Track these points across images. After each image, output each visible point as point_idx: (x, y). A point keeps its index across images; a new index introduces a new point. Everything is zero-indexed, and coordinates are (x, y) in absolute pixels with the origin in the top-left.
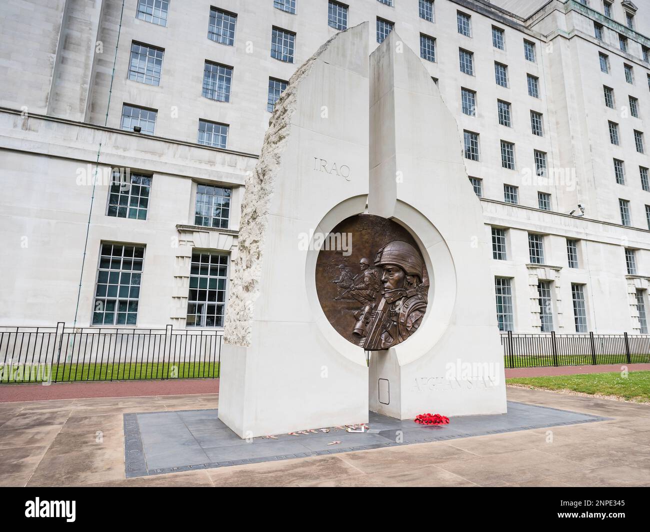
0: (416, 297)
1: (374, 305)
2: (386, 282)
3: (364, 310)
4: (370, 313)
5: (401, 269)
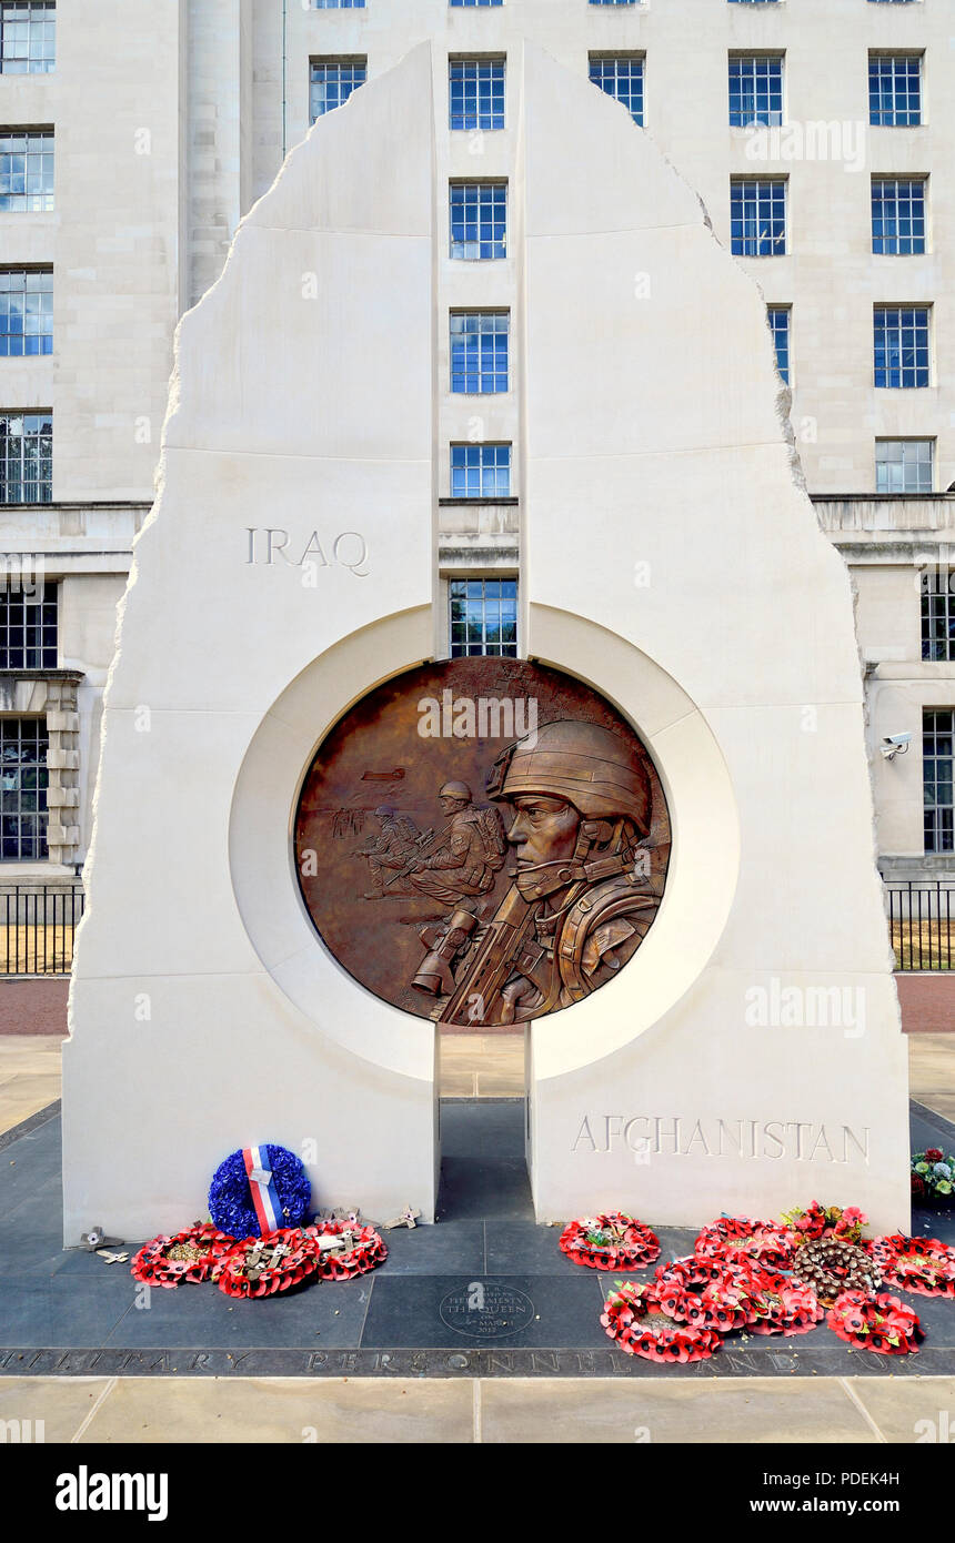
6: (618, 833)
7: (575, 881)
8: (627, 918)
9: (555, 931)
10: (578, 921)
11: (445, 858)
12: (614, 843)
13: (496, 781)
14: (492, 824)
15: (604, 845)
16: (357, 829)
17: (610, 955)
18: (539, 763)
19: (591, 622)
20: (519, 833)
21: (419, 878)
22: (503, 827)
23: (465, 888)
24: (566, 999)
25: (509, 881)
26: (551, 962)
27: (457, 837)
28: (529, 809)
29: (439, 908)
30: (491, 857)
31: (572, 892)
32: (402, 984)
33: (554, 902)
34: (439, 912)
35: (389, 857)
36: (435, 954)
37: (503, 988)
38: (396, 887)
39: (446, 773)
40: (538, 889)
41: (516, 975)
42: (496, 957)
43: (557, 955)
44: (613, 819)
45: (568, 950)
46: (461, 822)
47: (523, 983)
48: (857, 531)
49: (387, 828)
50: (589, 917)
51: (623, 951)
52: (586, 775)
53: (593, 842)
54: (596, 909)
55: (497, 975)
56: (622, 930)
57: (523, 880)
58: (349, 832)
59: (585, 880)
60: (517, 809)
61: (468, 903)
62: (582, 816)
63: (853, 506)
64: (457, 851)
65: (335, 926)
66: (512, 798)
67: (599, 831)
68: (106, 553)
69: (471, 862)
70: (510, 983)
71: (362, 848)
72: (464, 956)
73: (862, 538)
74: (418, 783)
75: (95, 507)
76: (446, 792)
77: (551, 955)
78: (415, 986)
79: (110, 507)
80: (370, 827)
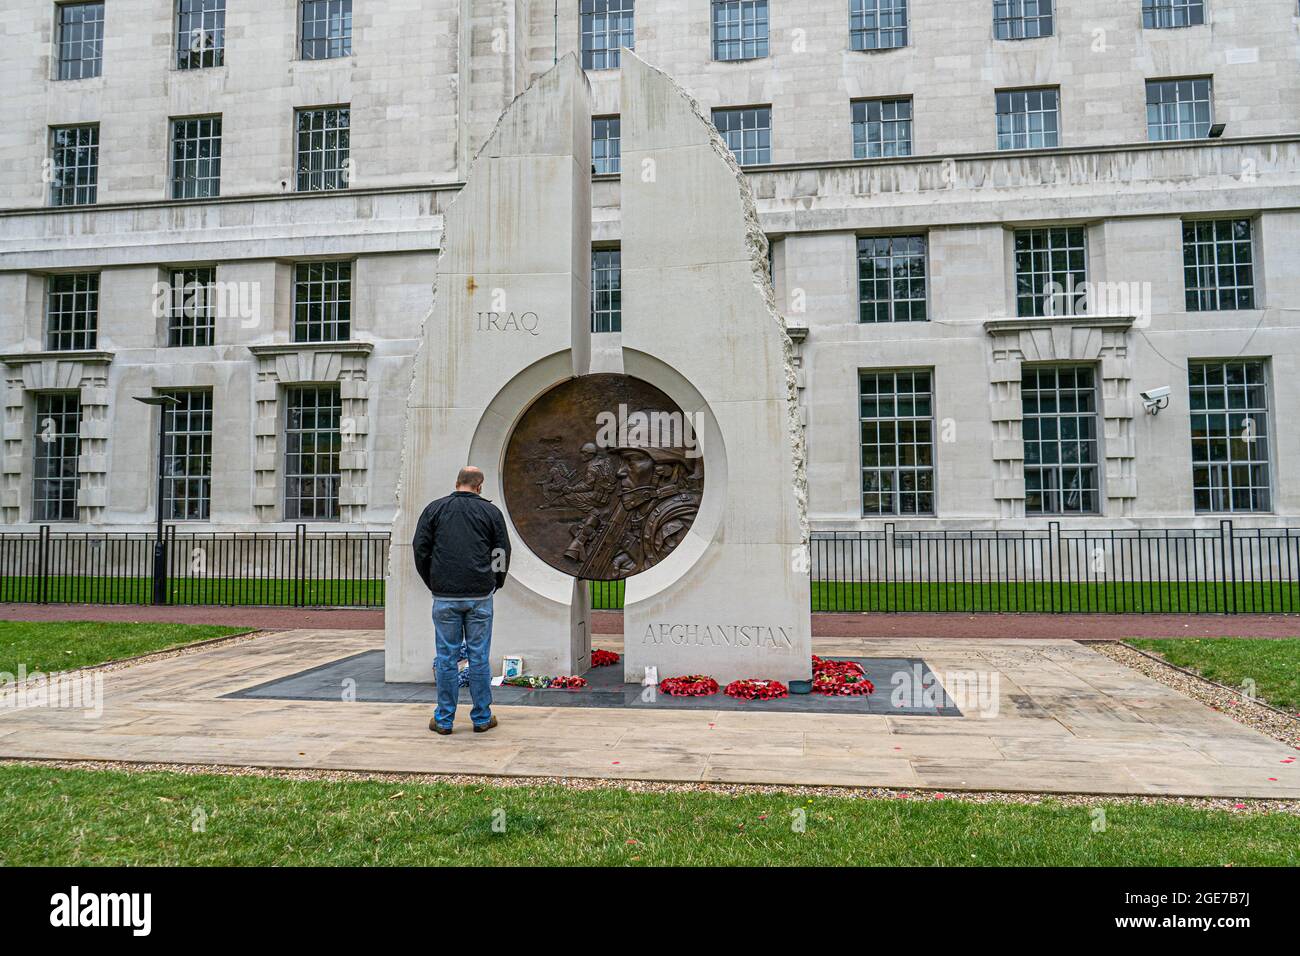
6: (675, 472)
7: (652, 499)
8: (681, 519)
11: (583, 485)
12: (673, 477)
15: (668, 479)
19: (660, 361)
31: (650, 505)
34: (579, 516)
36: (577, 539)
41: (621, 551)
45: (647, 536)
50: (659, 518)
54: (663, 514)
56: (677, 525)
57: (626, 498)
60: (622, 458)
62: (655, 463)
69: (597, 488)
78: (566, 557)
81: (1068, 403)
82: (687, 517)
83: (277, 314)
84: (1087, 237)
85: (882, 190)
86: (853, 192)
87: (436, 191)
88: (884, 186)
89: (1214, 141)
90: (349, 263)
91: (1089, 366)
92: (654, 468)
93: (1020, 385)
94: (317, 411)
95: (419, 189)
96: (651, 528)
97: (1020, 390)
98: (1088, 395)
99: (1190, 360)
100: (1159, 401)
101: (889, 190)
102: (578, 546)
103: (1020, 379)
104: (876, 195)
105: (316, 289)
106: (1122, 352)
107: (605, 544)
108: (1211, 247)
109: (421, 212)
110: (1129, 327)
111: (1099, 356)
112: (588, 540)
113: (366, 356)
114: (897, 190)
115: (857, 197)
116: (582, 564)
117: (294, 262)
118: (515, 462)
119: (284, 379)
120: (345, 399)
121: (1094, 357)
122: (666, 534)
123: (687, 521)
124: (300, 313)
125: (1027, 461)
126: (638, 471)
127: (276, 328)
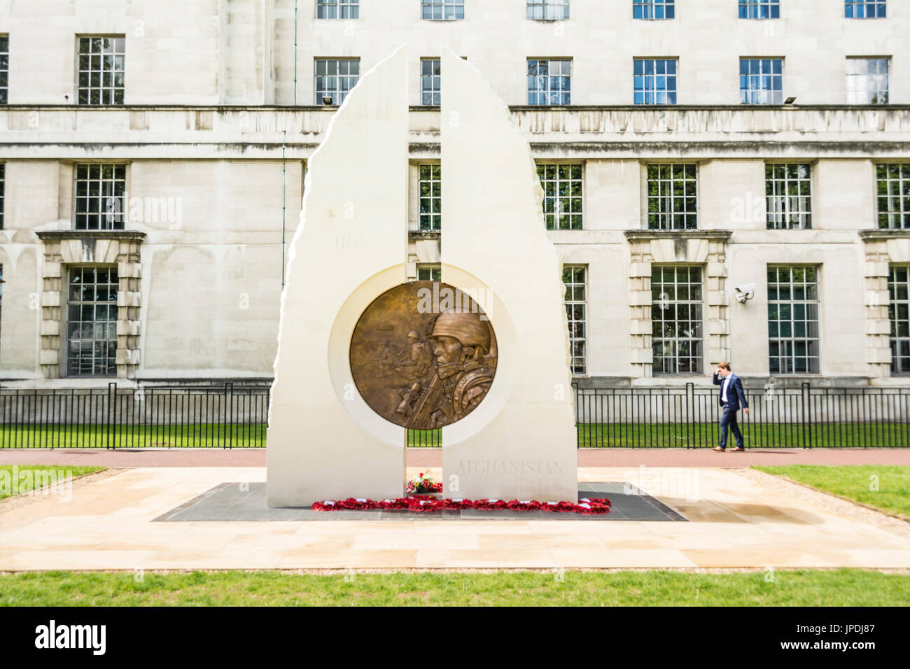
0: (478, 371)
1: (424, 381)
2: (440, 356)
3: (410, 388)
4: (420, 391)
5: (455, 340)
7: (460, 371)
8: (480, 386)
9: (452, 392)
10: (461, 386)
11: (409, 362)
13: (430, 331)
14: (427, 348)
16: (374, 350)
17: (472, 400)
18: (446, 324)
20: (438, 352)
21: (399, 370)
22: (432, 349)
23: (417, 374)
24: (455, 419)
25: (434, 371)
26: (450, 403)
27: (414, 353)
28: (443, 342)
29: (406, 382)
30: (427, 362)
31: (459, 376)
32: (391, 412)
33: (452, 380)
35: (387, 361)
36: (405, 400)
37: (431, 414)
38: (390, 373)
39: (409, 327)
40: (445, 374)
42: (428, 402)
43: (453, 401)
44: (474, 347)
45: (457, 398)
46: (416, 348)
47: (439, 412)
48: (719, 132)
49: (387, 349)
51: (478, 399)
52: (464, 329)
53: (467, 356)
54: (468, 382)
55: (429, 409)
56: (478, 390)
57: (441, 371)
58: (371, 352)
59: (463, 371)
61: (418, 380)
62: (462, 346)
63: (715, 114)
64: (414, 359)
65: (365, 389)
66: (436, 338)
67: (469, 351)
68: (164, 144)
69: (419, 363)
70: (435, 412)
71: (376, 357)
72: (416, 401)
73: (722, 138)
74: (399, 332)
75: (156, 109)
76: (410, 335)
77: (450, 401)
79: (168, 109)
80: (380, 349)
81: (683, 292)
82: (484, 385)
83: (60, 206)
84: (698, 171)
85: (552, 130)
86: (531, 130)
87: (200, 111)
88: (554, 127)
89: (788, 106)
90: (124, 166)
91: (699, 266)
92: (462, 350)
93: (650, 280)
94: (95, 287)
95: (186, 108)
96: (459, 392)
97: (650, 283)
98: (696, 287)
99: (768, 264)
100: (747, 294)
101: (558, 130)
102: (406, 406)
103: (650, 275)
104: (548, 133)
105: (95, 187)
106: (722, 258)
107: (425, 403)
108: (783, 183)
109: (188, 127)
110: (727, 239)
111: (706, 260)
112: (413, 401)
113: (139, 243)
114: (564, 130)
115: (534, 133)
116: (409, 418)
117: (75, 162)
118: (358, 344)
119: (68, 260)
120: (122, 278)
121: (703, 261)
122: (470, 397)
123: (486, 387)
124: (81, 205)
125: (653, 336)
126: (450, 351)
127: (59, 217)
